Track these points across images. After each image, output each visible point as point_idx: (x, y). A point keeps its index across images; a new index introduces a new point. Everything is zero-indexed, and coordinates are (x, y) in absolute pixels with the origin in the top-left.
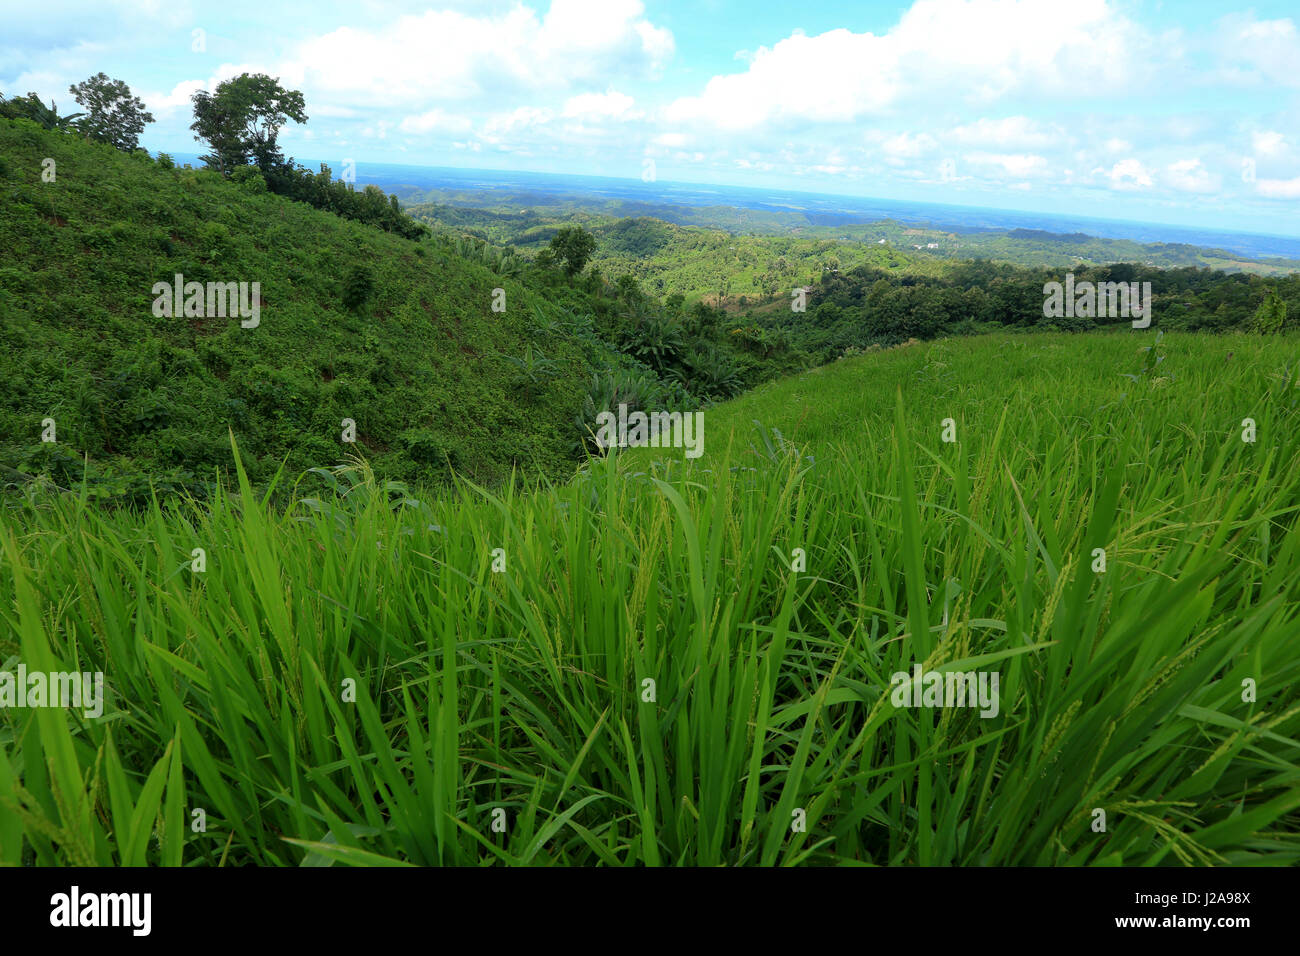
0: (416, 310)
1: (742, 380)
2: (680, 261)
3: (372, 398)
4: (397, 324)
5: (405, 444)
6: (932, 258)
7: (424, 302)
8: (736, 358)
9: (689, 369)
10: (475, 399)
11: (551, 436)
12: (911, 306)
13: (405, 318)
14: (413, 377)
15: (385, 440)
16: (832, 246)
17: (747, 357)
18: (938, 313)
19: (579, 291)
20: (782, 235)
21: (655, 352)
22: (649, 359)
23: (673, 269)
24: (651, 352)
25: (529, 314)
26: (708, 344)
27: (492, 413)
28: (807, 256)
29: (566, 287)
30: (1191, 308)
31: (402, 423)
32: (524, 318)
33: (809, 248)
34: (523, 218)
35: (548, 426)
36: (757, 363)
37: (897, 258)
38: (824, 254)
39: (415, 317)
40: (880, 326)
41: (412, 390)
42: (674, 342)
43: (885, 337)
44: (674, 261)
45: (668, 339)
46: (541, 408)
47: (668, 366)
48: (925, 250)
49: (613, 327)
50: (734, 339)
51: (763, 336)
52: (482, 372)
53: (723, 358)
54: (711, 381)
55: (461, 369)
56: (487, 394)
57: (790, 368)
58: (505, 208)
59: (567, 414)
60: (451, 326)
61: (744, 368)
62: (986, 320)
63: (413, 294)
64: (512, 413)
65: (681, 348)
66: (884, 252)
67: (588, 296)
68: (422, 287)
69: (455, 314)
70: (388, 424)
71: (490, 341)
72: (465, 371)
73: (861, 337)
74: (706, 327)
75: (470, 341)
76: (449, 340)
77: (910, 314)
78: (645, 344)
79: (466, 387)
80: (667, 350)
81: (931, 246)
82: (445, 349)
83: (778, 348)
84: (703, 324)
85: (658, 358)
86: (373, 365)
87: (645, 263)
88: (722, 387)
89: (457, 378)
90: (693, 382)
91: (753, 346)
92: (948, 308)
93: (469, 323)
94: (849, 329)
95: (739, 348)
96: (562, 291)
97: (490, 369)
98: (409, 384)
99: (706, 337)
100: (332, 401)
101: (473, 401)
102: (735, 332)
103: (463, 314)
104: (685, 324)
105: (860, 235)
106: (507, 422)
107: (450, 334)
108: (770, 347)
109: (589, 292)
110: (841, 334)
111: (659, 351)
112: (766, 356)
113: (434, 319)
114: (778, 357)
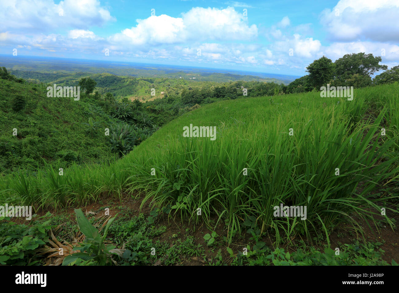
0: (42, 110)
1: (152, 121)
2: (120, 87)
3: (41, 142)
4: (36, 116)
5: (61, 156)
6: (195, 82)
7: (44, 108)
8: (150, 115)
9: (135, 120)
10: (76, 138)
11: (103, 146)
12: (193, 95)
13: (39, 113)
14: (52, 134)
15: (51, 156)
16: (167, 79)
17: (153, 114)
18: (201, 96)
19: (92, 99)
20: (151, 77)
21: (124, 116)
22: (123, 119)
23: (118, 90)
24: (123, 116)
25: (83, 108)
26: (140, 112)
27: (83, 142)
28: (160, 83)
29: (87, 98)
30: (256, 91)
31: (55, 150)
32: (82, 109)
33: (160, 81)
34: (55, 74)
35: (102, 143)
36: (156, 116)
37: (186, 82)
38: (165, 82)
39: (42, 113)
40: (186, 101)
41: (54, 138)
42: (130, 113)
43: (188, 105)
44: (118, 87)
45: (127, 112)
46: (97, 138)
47: (128, 120)
48: (192, 79)
49: (107, 110)
50: (148, 110)
51: (157, 108)
52: (74, 129)
53: (146, 116)
54: (143, 123)
55: (66, 129)
56: (79, 136)
57: (166, 116)
58: (46, 71)
59: (106, 139)
60: (57, 114)
61: (152, 118)
62: (213, 97)
63: (39, 104)
64: (89, 141)
65: (132, 114)
66: (182, 81)
67: (96, 101)
68: (41, 102)
69: (57, 110)
70: (50, 151)
71: (72, 118)
72: (69, 130)
73: (182, 105)
74: (138, 107)
75: (66, 119)
76: (58, 120)
77: (193, 97)
78: (121, 114)
79: (71, 135)
80: (128, 115)
81: (194, 78)
82: (58, 123)
83: (162, 111)
84: (137, 106)
85: (125, 118)
86: (37, 131)
87: (108, 89)
88: (147, 124)
89: (67, 132)
90: (138, 124)
91: (154, 111)
92: (203, 95)
93: (63, 113)
94: (178, 103)
95: (150, 112)
96: (86, 100)
97: (76, 128)
98: (51, 136)
99: (139, 110)
100: (29, 145)
101: (75, 139)
102: (148, 107)
103: (60, 110)
104: (132, 107)
105: (174, 76)
106: (89, 144)
107: (58, 118)
108: (159, 111)
109: (96, 99)
110: (176, 105)
111: (125, 116)
112: (158, 114)
113: (50, 113)
114: (162, 113)
